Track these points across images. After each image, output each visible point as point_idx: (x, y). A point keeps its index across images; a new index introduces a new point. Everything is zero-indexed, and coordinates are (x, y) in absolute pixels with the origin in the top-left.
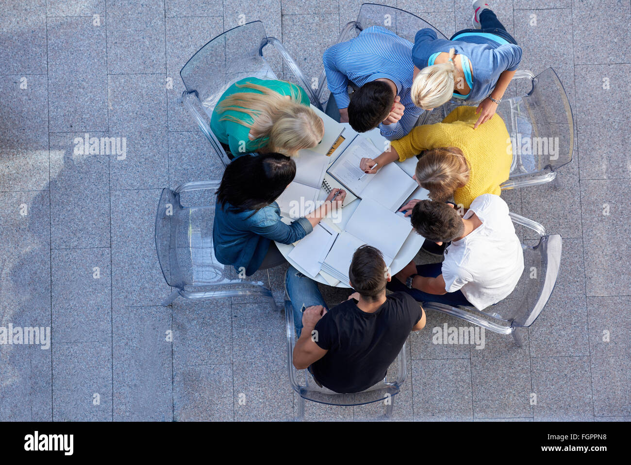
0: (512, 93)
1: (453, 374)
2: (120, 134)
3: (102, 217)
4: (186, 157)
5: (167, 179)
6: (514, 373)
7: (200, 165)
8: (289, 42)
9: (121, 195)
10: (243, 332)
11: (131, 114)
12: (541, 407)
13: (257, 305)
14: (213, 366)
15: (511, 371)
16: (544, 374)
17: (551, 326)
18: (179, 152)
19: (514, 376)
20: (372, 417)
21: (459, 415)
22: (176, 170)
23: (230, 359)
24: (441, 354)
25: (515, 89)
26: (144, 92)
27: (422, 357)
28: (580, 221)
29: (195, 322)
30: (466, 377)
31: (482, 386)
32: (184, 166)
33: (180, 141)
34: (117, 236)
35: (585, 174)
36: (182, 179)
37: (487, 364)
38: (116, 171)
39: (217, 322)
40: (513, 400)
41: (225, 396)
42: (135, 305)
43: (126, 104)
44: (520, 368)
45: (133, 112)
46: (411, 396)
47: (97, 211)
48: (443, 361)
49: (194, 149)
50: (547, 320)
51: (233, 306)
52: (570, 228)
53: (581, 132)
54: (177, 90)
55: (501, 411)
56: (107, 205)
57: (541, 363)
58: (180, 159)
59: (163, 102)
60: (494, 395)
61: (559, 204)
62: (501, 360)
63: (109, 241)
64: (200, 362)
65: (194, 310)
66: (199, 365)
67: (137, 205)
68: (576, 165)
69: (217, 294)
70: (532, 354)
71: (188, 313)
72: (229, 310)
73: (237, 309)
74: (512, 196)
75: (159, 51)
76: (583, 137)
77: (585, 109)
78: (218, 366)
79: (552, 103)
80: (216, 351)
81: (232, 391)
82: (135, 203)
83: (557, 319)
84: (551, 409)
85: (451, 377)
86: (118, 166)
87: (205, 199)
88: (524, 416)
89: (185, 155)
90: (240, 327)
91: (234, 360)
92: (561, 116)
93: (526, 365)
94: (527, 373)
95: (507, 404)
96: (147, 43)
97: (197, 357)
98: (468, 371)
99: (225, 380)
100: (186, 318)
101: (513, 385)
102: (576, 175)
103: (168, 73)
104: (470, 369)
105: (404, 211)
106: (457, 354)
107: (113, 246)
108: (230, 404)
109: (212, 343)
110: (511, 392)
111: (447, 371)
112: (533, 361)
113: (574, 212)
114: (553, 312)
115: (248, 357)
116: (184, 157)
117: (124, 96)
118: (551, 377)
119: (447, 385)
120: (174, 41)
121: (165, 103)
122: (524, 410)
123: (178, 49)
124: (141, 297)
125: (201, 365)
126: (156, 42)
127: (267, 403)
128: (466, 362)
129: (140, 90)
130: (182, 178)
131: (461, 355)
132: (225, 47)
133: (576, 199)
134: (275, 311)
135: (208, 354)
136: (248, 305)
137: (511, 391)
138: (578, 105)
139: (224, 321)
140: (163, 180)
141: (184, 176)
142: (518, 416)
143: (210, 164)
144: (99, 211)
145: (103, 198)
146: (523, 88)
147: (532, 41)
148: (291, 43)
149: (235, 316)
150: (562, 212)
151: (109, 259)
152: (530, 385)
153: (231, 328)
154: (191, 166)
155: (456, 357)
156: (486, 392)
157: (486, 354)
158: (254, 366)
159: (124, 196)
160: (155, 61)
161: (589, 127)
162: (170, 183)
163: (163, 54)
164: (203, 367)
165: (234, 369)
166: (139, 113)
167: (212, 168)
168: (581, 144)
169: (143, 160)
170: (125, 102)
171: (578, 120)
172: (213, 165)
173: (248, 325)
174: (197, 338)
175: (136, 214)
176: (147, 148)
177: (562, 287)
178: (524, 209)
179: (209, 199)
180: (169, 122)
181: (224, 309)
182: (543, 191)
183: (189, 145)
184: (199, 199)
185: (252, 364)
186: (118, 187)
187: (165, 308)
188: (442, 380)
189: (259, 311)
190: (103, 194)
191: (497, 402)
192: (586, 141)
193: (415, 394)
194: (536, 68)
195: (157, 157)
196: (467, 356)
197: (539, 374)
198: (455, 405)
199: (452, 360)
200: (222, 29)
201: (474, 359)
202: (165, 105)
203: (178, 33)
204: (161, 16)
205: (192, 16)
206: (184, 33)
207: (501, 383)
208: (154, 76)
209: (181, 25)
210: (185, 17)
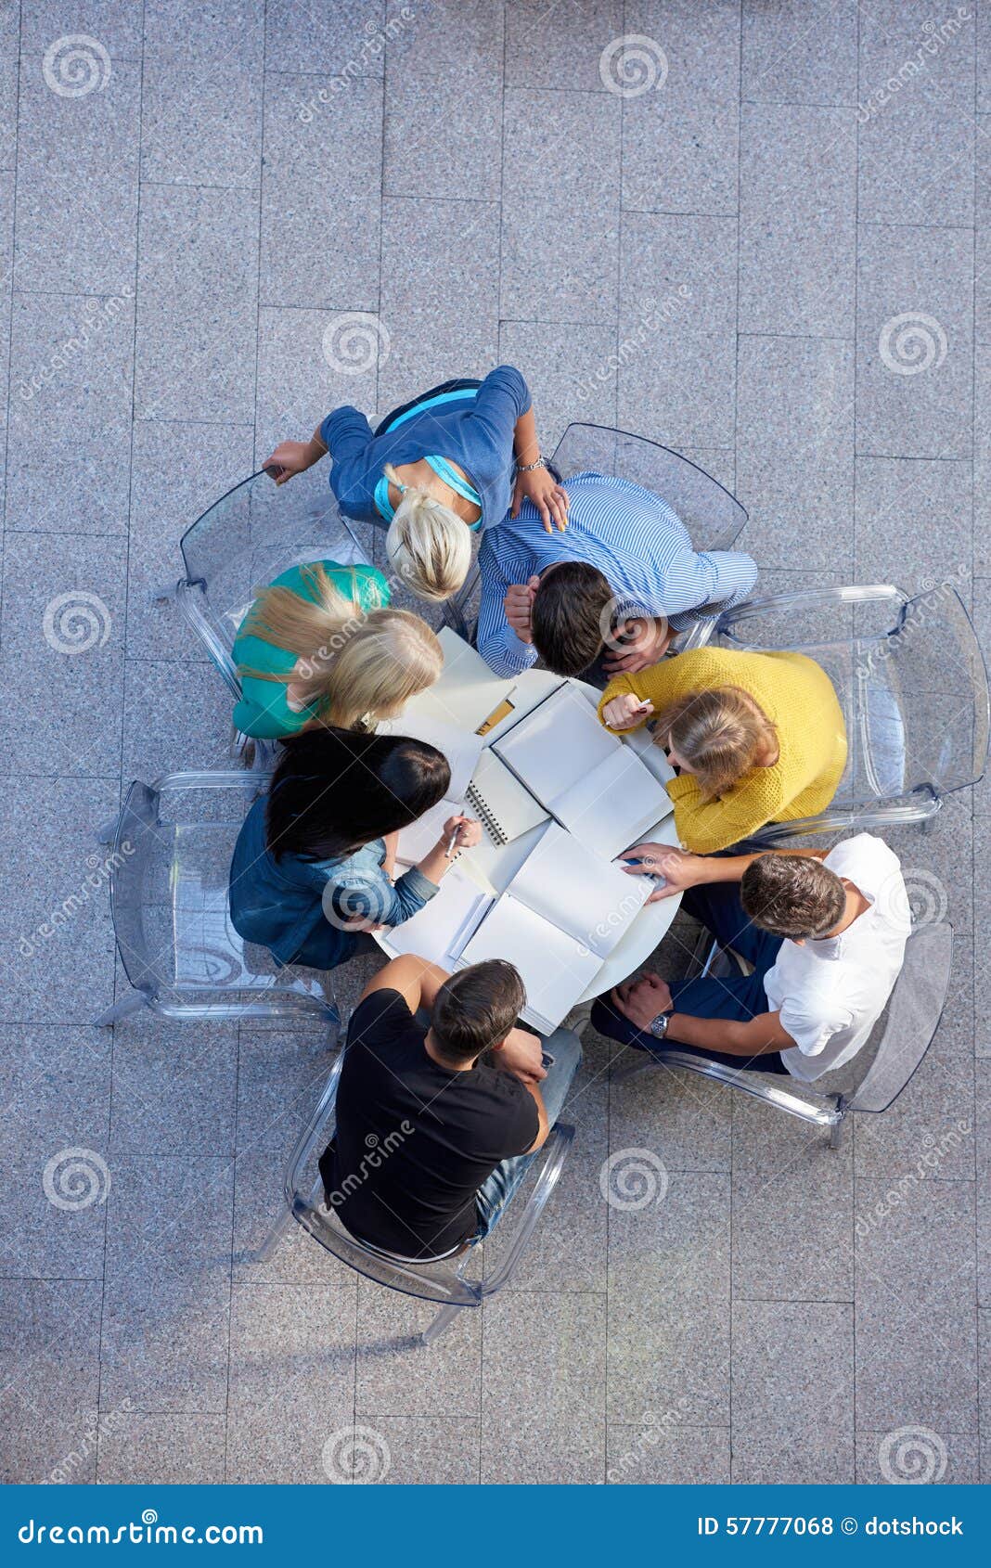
0: (844, 627)
1: (693, 1204)
4: (159, 715)
5: (118, 758)
6: (820, 1208)
7: (189, 733)
9: (18, 786)
10: (261, 1091)
12: (870, 1281)
13: (292, 1036)
14: (194, 1160)
15: (814, 1203)
18: (146, 703)
19: (819, 1214)
20: (521, 1284)
21: (701, 1290)
22: (138, 741)
23: (230, 1147)
26: (78, 572)
28: (969, 900)
29: (161, 1063)
30: (721, 1211)
31: (752, 1232)
32: (155, 734)
33: (150, 679)
35: (984, 805)
37: (764, 1187)
38: (9, 734)
39: (206, 1066)
40: (816, 1264)
41: (216, 1224)
42: (36, 1020)
43: (41, 594)
44: (832, 1198)
46: (605, 1244)
48: (676, 1175)
49: (179, 699)
51: (243, 1035)
52: (949, 913)
54: (150, 573)
55: (787, 1285)
57: (875, 1190)
58: (147, 718)
59: (118, 596)
60: (777, 1252)
61: (928, 863)
62: (794, 1180)
64: (166, 1150)
65: (159, 1039)
66: (164, 1155)
67: (50, 809)
69: (217, 1011)
70: (857, 1171)
71: (145, 1044)
72: (234, 1042)
73: (252, 1042)
75: (116, 490)
78: (203, 1159)
80: (201, 1129)
81: (230, 1213)
82: (47, 804)
84: (891, 1287)
85: (689, 1209)
86: (14, 723)
87: (195, 805)
88: (836, 1300)
89: (158, 711)
90: (255, 1081)
91: (238, 1149)
93: (844, 1194)
94: (845, 1209)
95: (802, 1271)
96: (92, 470)
97: (161, 1138)
98: (725, 1199)
99: (217, 1189)
100: (142, 1054)
101: (817, 1233)
102: (966, 805)
103: (132, 535)
104: (729, 1195)
105: (635, 861)
106: (705, 1162)
108: (224, 1241)
109: (194, 1109)
110: (811, 1248)
111: (682, 1196)
112: (860, 1185)
115: (269, 1143)
116: (156, 715)
117: (36, 577)
118: (894, 1221)
119: (681, 1225)
120: (148, 471)
121: (122, 599)
122: (836, 1287)
123: (156, 486)
124: (48, 1004)
125: (169, 1155)
126: (110, 469)
127: (303, 1244)
128: (722, 1181)
129: (70, 568)
130: (150, 757)
131: (713, 1164)
133: (963, 853)
134: (331, 1050)
135: (185, 1133)
136: (274, 1034)
137: (811, 1244)
139: (222, 1065)
140: (108, 760)
141: (153, 754)
142: (824, 1298)
143: (210, 733)
146: (867, 617)
147: (889, 521)
152: (850, 1234)
153: (235, 1082)
154: (170, 734)
155: (703, 1168)
156: (759, 1244)
157: (765, 1166)
158: (280, 1163)
159: (25, 787)
160: (106, 509)
162: (124, 767)
163: (124, 495)
164: (171, 1161)
165: (237, 1167)
167: (214, 741)
169: (70, 715)
170: (37, 591)
172: (217, 735)
173: (272, 1076)
174: (162, 1099)
175: (48, 827)
176: (79, 690)
179: (203, 805)
180: (129, 639)
181: (223, 1040)
183: (167, 690)
184: (182, 805)
185: (275, 1159)
186: (11, 769)
187: (99, 1030)
188: (670, 1215)
189: (296, 1048)
191: (781, 1266)
193: (614, 1240)
194: (896, 578)
195: (98, 711)
196: (726, 1168)
198: (695, 1269)
199: (693, 1175)
200: (252, 453)
201: (738, 1174)
202: (123, 602)
203: (157, 453)
204: (124, 416)
205: (189, 421)
206: (171, 455)
207: (791, 1227)
208: (103, 540)
209: (165, 438)
210: (175, 420)
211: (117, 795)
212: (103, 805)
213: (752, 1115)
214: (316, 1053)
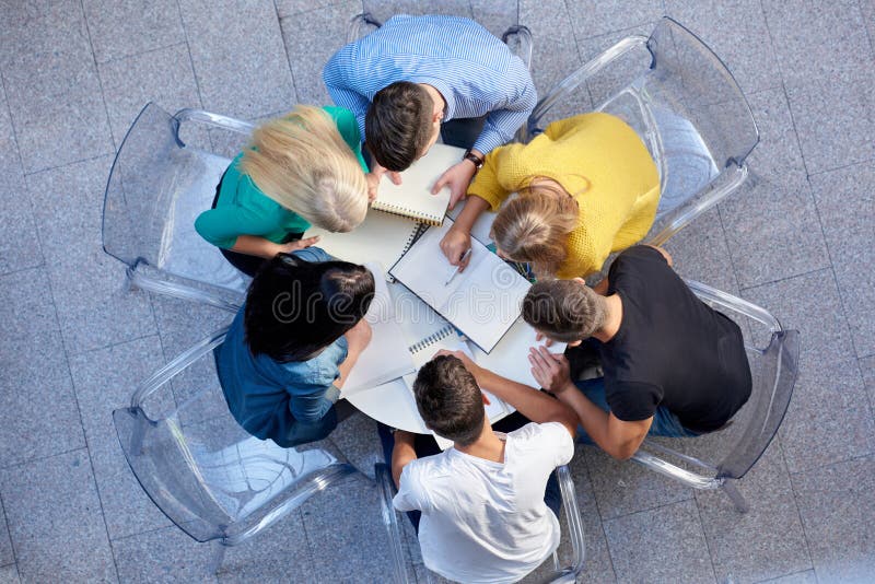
1: (672, 529)
2: (63, 264)
3: (63, 403)
5: (153, 319)
6: (770, 505)
8: (299, 59)
9: (85, 361)
10: (325, 536)
11: (74, 229)
12: (822, 549)
13: (337, 489)
15: (764, 503)
16: (816, 497)
17: (813, 417)
19: (770, 510)
24: (648, 502)
25: (674, 53)
26: (86, 189)
27: (618, 513)
28: (822, 241)
30: (695, 528)
31: (722, 537)
34: (93, 427)
35: (815, 165)
36: (176, 315)
37: (723, 501)
38: (69, 324)
39: (279, 528)
40: (776, 548)
42: (145, 529)
43: (64, 214)
44: (776, 496)
45: (77, 225)
46: (613, 578)
47: (54, 395)
48: (653, 511)
50: (802, 409)
52: (809, 256)
53: (794, 99)
56: (67, 381)
57: (808, 480)
60: (745, 548)
61: (784, 222)
63: (82, 438)
67: (113, 371)
68: (796, 153)
70: (791, 469)
74: (706, 225)
75: (97, 120)
76: (799, 107)
77: (792, 62)
79: (738, 64)
82: (110, 368)
83: (820, 405)
85: (670, 534)
86: (70, 315)
88: (800, 570)
90: (319, 529)
92: (757, 82)
93: (785, 489)
94: (790, 501)
95: (768, 556)
96: (77, 111)
98: (696, 519)
101: (772, 525)
102: (800, 170)
104: (697, 515)
106: (673, 496)
107: (91, 443)
109: (279, 563)
110: (770, 537)
111: (662, 526)
112: (795, 479)
113: (811, 229)
114: (810, 394)
117: (57, 203)
118: (828, 499)
119: (667, 548)
120: (117, 99)
122: (797, 560)
123: (125, 109)
124: (152, 515)
126: (89, 106)
128: (690, 506)
129: (80, 189)
130: (176, 312)
131: (680, 496)
132: (198, 92)
133: (808, 207)
137: (770, 535)
138: (779, 57)
139: (291, 524)
140: (146, 323)
141: (178, 309)
142: (790, 572)
144: (58, 393)
145: (58, 372)
148: (303, 59)
149: (307, 514)
150: (791, 233)
151: (89, 466)
152: (798, 518)
153: (304, 535)
155: (672, 500)
156: (731, 545)
159: (91, 360)
160: (94, 137)
161: (804, 89)
162: (159, 325)
163: (104, 123)
166: (86, 225)
168: (798, 118)
169: (108, 297)
170: (60, 213)
171: (785, 81)
173: (330, 523)
175: (116, 385)
176: (110, 278)
177: (817, 352)
178: (730, 242)
182: (754, 206)
186: (79, 350)
188: (657, 543)
189: (343, 497)
190: (58, 366)
191: (751, 557)
192: (805, 112)
193: (620, 573)
196: (690, 495)
197: (809, 498)
199: (667, 508)
200: (190, 64)
201: (700, 497)
202: (123, 204)
203: (120, 85)
204: (89, 64)
205: (137, 53)
206: (131, 83)
207: (751, 526)
208: (98, 160)
209: (124, 70)
210: (127, 56)
211: (159, 346)
212: (151, 356)
213: (700, 450)
214: (359, 496)
